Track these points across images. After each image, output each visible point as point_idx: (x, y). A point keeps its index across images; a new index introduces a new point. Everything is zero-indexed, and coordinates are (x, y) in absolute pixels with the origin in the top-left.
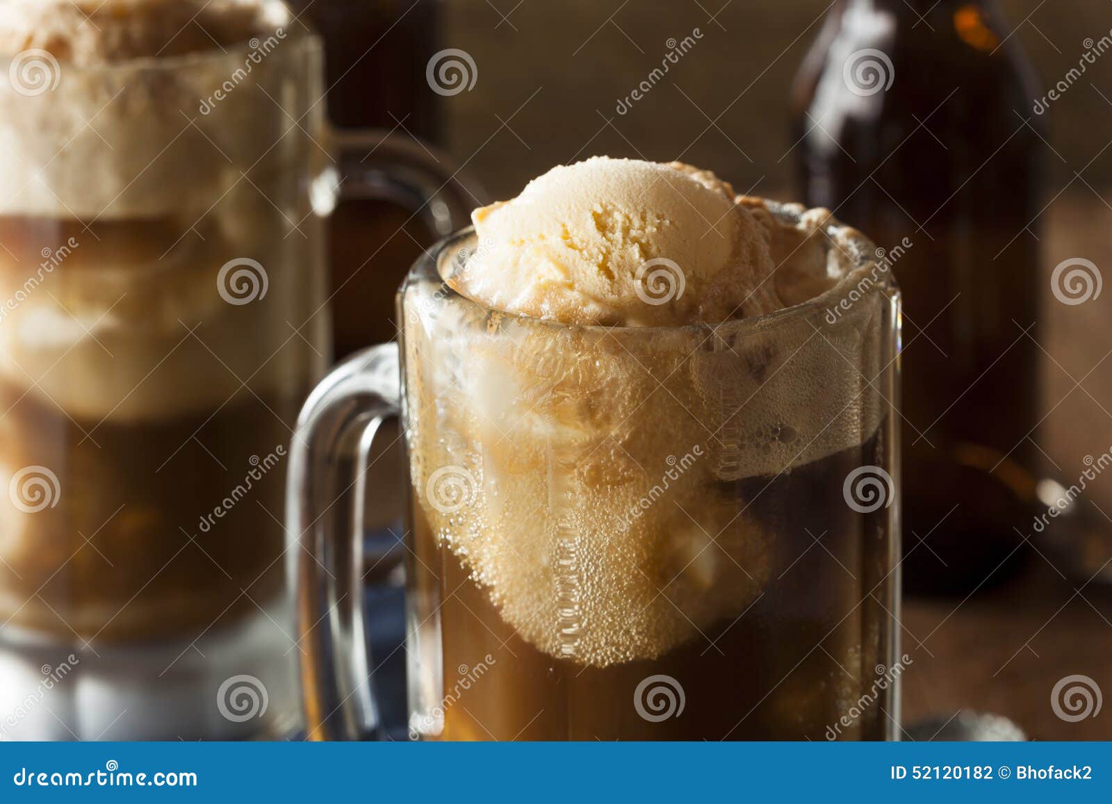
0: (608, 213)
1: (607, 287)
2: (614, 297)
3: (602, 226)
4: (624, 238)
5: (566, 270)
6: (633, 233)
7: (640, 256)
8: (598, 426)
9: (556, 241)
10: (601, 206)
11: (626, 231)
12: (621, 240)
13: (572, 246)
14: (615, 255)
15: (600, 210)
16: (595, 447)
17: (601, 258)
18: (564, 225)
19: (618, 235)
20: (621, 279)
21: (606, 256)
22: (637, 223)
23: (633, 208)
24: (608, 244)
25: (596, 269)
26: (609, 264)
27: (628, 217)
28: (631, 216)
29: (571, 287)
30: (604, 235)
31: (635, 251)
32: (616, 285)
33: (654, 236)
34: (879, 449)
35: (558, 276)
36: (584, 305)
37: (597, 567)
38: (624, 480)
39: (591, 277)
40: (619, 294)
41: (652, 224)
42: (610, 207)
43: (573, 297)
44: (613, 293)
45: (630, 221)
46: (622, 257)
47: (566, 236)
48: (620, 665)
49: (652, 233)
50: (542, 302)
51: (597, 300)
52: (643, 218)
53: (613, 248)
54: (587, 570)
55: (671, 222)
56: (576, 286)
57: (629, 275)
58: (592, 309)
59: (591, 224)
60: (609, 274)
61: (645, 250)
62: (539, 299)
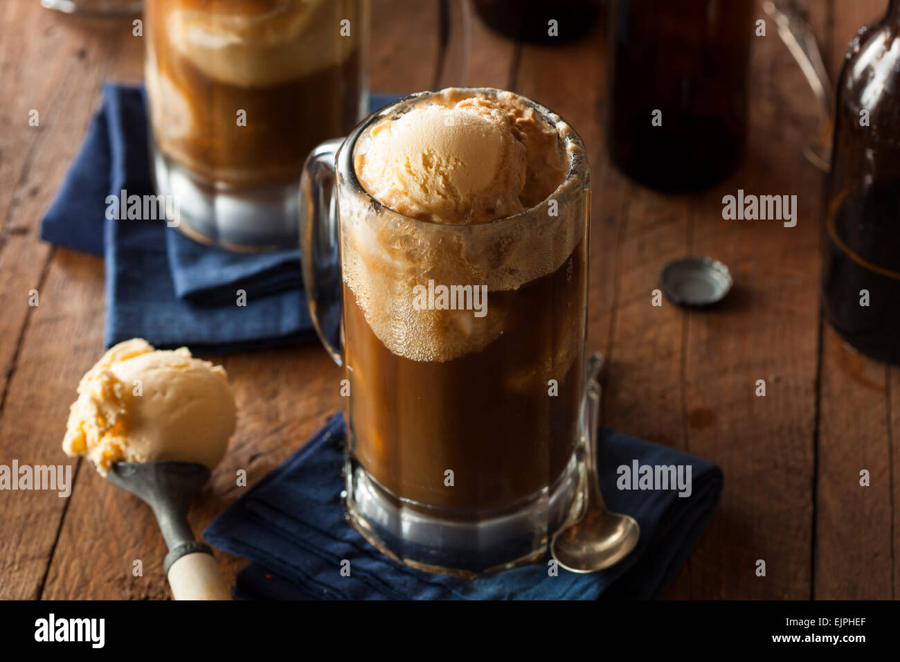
0: (431, 155)
1: (424, 197)
2: (426, 203)
3: (427, 163)
4: (436, 171)
5: (405, 184)
6: (441, 169)
8: (414, 262)
9: (403, 169)
10: (428, 150)
11: (438, 167)
12: (434, 173)
13: (410, 172)
14: (430, 181)
15: (426, 153)
17: (422, 181)
18: (408, 158)
19: (433, 170)
20: (431, 194)
21: (426, 181)
22: (444, 163)
24: (427, 174)
25: (419, 187)
26: (426, 185)
27: (440, 159)
28: (442, 159)
29: (406, 194)
31: (440, 180)
32: (428, 197)
33: (452, 171)
35: (401, 187)
36: (411, 205)
39: (416, 191)
40: (430, 202)
41: (452, 165)
42: (432, 152)
43: (406, 200)
44: (426, 201)
45: (441, 161)
46: (433, 182)
47: (408, 166)
49: (450, 170)
50: (392, 199)
51: (418, 203)
52: (448, 161)
53: (429, 176)
55: (461, 164)
56: (409, 194)
57: (436, 192)
58: (415, 208)
59: (420, 161)
60: (426, 191)
61: (446, 179)
62: (391, 197)
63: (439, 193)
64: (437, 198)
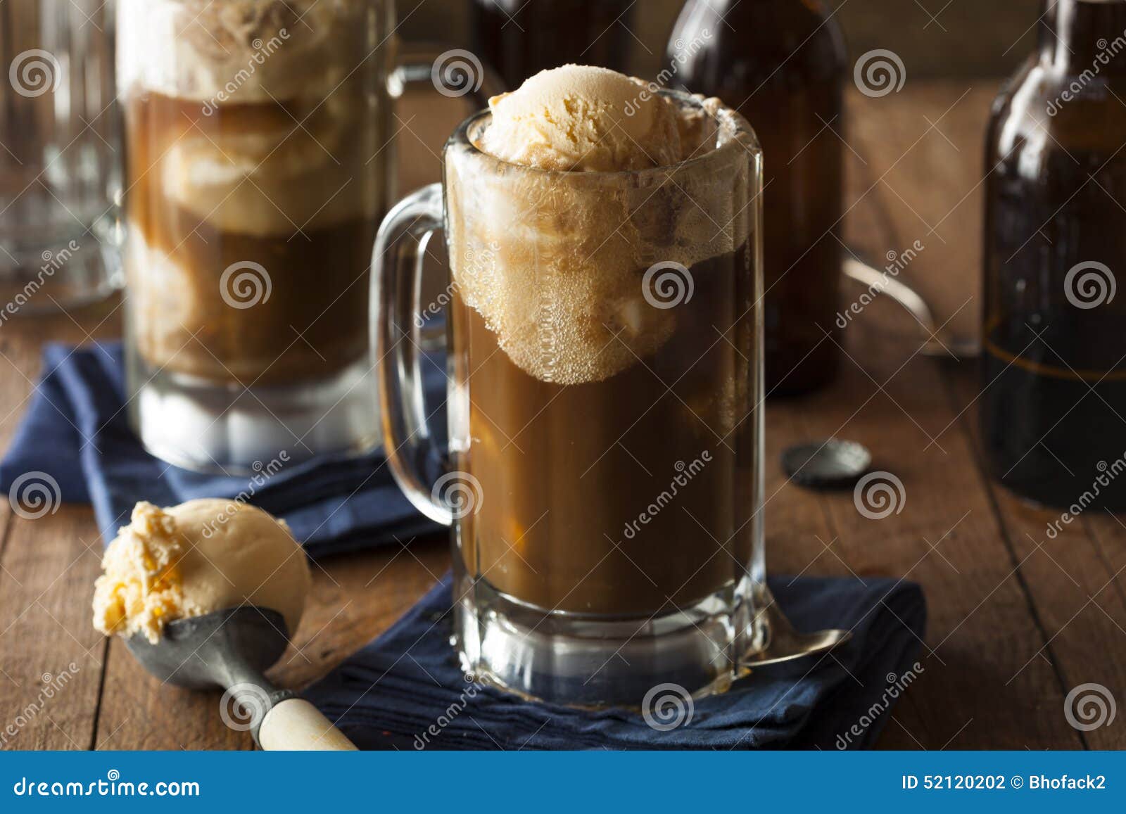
0: (574, 100)
1: (572, 147)
2: (576, 153)
3: (570, 109)
4: (583, 116)
5: (547, 136)
6: (590, 113)
7: (594, 127)
8: (566, 234)
9: (541, 119)
10: (570, 96)
11: (585, 112)
12: (582, 118)
13: (551, 121)
14: (578, 127)
15: (568, 98)
16: (565, 248)
17: (569, 128)
18: (546, 108)
19: (580, 115)
20: (581, 141)
21: (572, 128)
22: (592, 106)
23: (589, 97)
24: (573, 120)
25: (566, 135)
26: (574, 132)
27: (586, 103)
28: (588, 102)
29: (550, 147)
30: (571, 114)
31: (590, 124)
32: (578, 146)
33: (603, 115)
34: (747, 251)
35: (542, 140)
36: (558, 158)
37: (566, 323)
38: (582, 268)
39: (562, 140)
40: (580, 151)
41: (602, 108)
42: (575, 97)
43: (551, 153)
44: (576, 150)
45: (588, 105)
46: (582, 128)
47: (547, 115)
48: (581, 384)
49: (601, 113)
50: (531, 156)
51: (566, 155)
52: (596, 104)
53: (576, 122)
54: (560, 325)
55: (614, 106)
56: (553, 146)
57: (586, 139)
58: (563, 160)
59: (563, 107)
60: (574, 139)
61: (596, 124)
62: (530, 154)
63: (590, 140)
64: (588, 147)
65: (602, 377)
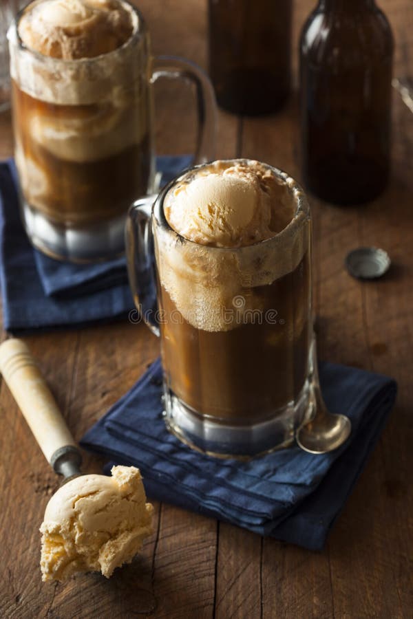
0: (213, 206)
1: (211, 232)
3: (211, 211)
4: (217, 215)
5: (199, 225)
6: (221, 214)
7: (222, 222)
8: (207, 273)
9: (197, 215)
10: (211, 203)
11: (218, 212)
12: (216, 217)
13: (201, 217)
14: (214, 222)
15: (211, 205)
17: (209, 222)
18: (199, 208)
19: (215, 215)
20: (215, 230)
21: (211, 222)
22: (222, 210)
23: (221, 205)
25: (208, 226)
26: (212, 225)
27: (219, 208)
29: (200, 231)
30: (211, 214)
31: (220, 221)
32: (214, 232)
33: (227, 215)
35: (197, 227)
37: (208, 308)
38: (216, 287)
39: (206, 228)
40: (215, 234)
41: (227, 211)
42: (214, 204)
43: (200, 235)
44: (213, 234)
45: (220, 210)
46: (216, 223)
47: (200, 214)
48: (216, 332)
51: (208, 236)
52: (224, 209)
53: (213, 219)
55: (233, 211)
56: (202, 231)
57: (218, 228)
58: (206, 239)
59: (207, 210)
60: (212, 228)
61: (224, 220)
62: (190, 233)
63: (220, 229)
64: (219, 233)
65: (226, 330)
